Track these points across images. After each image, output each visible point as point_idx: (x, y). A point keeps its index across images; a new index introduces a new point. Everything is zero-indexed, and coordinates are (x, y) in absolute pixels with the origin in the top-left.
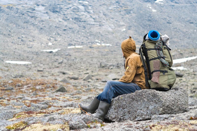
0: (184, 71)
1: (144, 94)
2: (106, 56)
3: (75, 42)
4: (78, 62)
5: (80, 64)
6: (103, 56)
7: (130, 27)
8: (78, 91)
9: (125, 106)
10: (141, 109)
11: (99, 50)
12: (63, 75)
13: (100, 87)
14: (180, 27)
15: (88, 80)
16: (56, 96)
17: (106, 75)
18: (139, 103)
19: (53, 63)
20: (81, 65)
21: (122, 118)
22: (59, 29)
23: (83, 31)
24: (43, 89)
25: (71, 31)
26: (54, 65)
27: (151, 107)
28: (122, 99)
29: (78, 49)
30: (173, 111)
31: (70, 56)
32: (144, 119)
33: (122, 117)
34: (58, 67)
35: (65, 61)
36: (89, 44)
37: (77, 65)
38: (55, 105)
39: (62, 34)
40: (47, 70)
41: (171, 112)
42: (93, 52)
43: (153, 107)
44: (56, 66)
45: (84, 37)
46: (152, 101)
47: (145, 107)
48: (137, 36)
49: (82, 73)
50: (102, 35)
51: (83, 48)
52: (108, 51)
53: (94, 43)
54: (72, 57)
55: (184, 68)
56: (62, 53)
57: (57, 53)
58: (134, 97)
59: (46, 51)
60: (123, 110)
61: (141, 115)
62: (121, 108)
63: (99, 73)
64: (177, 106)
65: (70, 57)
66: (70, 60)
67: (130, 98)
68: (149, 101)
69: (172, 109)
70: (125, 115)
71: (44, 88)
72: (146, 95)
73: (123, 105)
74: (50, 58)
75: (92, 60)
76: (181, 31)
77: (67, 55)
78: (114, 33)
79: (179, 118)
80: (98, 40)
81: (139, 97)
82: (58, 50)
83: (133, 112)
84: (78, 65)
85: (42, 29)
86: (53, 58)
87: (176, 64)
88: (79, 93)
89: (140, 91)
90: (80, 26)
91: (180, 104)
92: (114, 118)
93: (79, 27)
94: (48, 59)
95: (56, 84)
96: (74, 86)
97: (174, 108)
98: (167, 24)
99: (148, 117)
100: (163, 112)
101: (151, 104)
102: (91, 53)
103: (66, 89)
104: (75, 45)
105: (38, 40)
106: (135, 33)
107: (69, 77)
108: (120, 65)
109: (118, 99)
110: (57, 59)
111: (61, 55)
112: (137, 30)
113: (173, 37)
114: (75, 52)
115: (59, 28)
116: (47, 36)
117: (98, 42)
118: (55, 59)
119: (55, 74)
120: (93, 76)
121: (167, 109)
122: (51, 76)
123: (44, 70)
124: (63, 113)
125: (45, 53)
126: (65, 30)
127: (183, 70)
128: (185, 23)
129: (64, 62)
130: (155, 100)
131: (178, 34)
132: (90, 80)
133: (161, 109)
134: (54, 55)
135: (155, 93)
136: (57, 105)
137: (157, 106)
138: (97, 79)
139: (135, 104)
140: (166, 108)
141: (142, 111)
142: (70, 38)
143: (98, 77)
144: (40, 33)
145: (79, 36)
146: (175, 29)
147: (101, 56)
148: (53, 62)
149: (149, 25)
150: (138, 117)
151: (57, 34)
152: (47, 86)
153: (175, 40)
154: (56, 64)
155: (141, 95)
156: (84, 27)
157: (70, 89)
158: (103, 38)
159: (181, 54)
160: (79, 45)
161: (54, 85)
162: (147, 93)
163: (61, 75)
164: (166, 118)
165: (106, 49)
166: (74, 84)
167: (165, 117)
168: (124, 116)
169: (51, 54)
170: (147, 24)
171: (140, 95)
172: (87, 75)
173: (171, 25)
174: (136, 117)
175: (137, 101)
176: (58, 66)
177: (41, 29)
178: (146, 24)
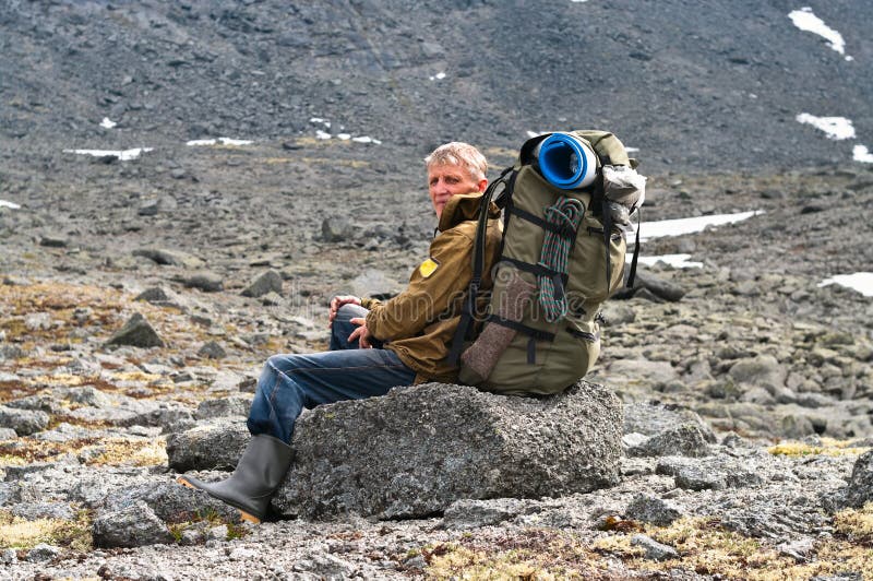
0: (689, 273)
1: (425, 403)
2: (353, 192)
3: (218, 121)
4: (226, 212)
5: (234, 221)
6: (342, 192)
7: (471, 64)
8: (213, 345)
9: (345, 452)
10: (411, 470)
11: (325, 161)
12: (155, 269)
13: (309, 329)
14: (687, 76)
15: (264, 297)
16: (106, 365)
17: (347, 277)
18: (403, 442)
19: (114, 210)
20: (242, 224)
21: (326, 503)
22: (150, 60)
23: (259, 72)
24: (56, 326)
25: (201, 72)
26: (119, 220)
27: (451, 464)
28: (329, 422)
29: (230, 151)
30: (547, 482)
31: (195, 180)
32: (420, 512)
33: (326, 497)
34: (135, 230)
35: (170, 203)
36: (281, 133)
37: (223, 224)
38: (82, 416)
39: (164, 80)
40: (87, 239)
41: (538, 488)
42: (296, 170)
43: (460, 461)
44: (128, 226)
45: (260, 100)
46: (460, 437)
47: (425, 462)
48: (496, 108)
49: (239, 260)
50: (340, 96)
51: (255, 149)
52: (362, 170)
53: (303, 129)
54: (201, 186)
55: (690, 260)
56: (160, 169)
57: (138, 166)
58: (382, 415)
59: (88, 156)
60: (333, 470)
61: (409, 493)
62: (327, 461)
63: (318, 266)
64: (567, 462)
65: (193, 186)
66: (193, 200)
67: (364, 418)
68: (444, 433)
69: (543, 476)
70: (341, 492)
71: (61, 323)
72: (435, 408)
73: (335, 447)
74: (102, 187)
75: (290, 206)
76: (692, 96)
77: (180, 177)
78: (396, 91)
79: (558, 520)
80: (323, 116)
81: (405, 418)
82: (142, 154)
83: (377, 482)
84: (227, 227)
85: (76, 57)
86: (115, 189)
87: (658, 240)
88: (214, 353)
89: (411, 389)
90: (244, 53)
91: (579, 453)
92: (292, 503)
93: (240, 56)
94: (93, 193)
95: (119, 309)
96: (195, 320)
97: (552, 470)
98: (632, 59)
99: (437, 503)
100: (505, 485)
101: (452, 451)
102: (288, 173)
103: (159, 333)
104: (217, 135)
105: (53, 102)
106: (487, 95)
107: (178, 279)
108: (412, 232)
109: (315, 419)
110: (135, 195)
111: (155, 178)
112: (498, 80)
113: (655, 120)
114: (217, 166)
115: (152, 55)
116: (94, 87)
117: (321, 126)
118: (127, 192)
119: (120, 263)
120: (287, 278)
121: (522, 472)
122: (99, 268)
123: (73, 238)
124: (102, 456)
125: (80, 163)
126: (175, 64)
127: (685, 269)
128: (711, 60)
129: (164, 207)
130: (470, 430)
131: (676, 106)
132: (272, 296)
133: (497, 471)
134: (123, 175)
135: (475, 401)
136: (93, 415)
137: (478, 457)
138: (306, 294)
139: (386, 444)
140: (514, 469)
141: (412, 478)
142: (198, 103)
143: (309, 284)
144: (62, 74)
145: (240, 95)
146: (663, 83)
147: (333, 188)
148: (116, 206)
149: (553, 62)
150: (396, 503)
151: (140, 80)
152: (76, 318)
153: (664, 133)
154: (129, 216)
155: (412, 410)
156: (265, 57)
157: (177, 335)
158: (344, 110)
159: (683, 196)
160: (235, 134)
161: (107, 312)
162: (439, 398)
163: (146, 267)
164: (506, 517)
165: (356, 159)
166: (198, 313)
167: (504, 510)
168: (336, 493)
169: (107, 170)
170: (542, 57)
171: (410, 410)
172: (262, 272)
173: (646, 64)
174: (385, 503)
175: (396, 433)
176: (135, 223)
177: (72, 53)
178: (536, 58)
